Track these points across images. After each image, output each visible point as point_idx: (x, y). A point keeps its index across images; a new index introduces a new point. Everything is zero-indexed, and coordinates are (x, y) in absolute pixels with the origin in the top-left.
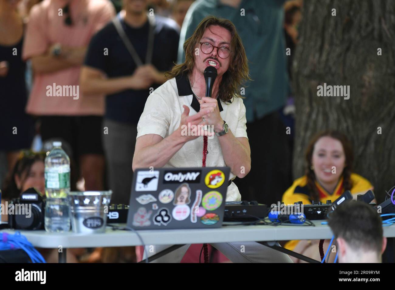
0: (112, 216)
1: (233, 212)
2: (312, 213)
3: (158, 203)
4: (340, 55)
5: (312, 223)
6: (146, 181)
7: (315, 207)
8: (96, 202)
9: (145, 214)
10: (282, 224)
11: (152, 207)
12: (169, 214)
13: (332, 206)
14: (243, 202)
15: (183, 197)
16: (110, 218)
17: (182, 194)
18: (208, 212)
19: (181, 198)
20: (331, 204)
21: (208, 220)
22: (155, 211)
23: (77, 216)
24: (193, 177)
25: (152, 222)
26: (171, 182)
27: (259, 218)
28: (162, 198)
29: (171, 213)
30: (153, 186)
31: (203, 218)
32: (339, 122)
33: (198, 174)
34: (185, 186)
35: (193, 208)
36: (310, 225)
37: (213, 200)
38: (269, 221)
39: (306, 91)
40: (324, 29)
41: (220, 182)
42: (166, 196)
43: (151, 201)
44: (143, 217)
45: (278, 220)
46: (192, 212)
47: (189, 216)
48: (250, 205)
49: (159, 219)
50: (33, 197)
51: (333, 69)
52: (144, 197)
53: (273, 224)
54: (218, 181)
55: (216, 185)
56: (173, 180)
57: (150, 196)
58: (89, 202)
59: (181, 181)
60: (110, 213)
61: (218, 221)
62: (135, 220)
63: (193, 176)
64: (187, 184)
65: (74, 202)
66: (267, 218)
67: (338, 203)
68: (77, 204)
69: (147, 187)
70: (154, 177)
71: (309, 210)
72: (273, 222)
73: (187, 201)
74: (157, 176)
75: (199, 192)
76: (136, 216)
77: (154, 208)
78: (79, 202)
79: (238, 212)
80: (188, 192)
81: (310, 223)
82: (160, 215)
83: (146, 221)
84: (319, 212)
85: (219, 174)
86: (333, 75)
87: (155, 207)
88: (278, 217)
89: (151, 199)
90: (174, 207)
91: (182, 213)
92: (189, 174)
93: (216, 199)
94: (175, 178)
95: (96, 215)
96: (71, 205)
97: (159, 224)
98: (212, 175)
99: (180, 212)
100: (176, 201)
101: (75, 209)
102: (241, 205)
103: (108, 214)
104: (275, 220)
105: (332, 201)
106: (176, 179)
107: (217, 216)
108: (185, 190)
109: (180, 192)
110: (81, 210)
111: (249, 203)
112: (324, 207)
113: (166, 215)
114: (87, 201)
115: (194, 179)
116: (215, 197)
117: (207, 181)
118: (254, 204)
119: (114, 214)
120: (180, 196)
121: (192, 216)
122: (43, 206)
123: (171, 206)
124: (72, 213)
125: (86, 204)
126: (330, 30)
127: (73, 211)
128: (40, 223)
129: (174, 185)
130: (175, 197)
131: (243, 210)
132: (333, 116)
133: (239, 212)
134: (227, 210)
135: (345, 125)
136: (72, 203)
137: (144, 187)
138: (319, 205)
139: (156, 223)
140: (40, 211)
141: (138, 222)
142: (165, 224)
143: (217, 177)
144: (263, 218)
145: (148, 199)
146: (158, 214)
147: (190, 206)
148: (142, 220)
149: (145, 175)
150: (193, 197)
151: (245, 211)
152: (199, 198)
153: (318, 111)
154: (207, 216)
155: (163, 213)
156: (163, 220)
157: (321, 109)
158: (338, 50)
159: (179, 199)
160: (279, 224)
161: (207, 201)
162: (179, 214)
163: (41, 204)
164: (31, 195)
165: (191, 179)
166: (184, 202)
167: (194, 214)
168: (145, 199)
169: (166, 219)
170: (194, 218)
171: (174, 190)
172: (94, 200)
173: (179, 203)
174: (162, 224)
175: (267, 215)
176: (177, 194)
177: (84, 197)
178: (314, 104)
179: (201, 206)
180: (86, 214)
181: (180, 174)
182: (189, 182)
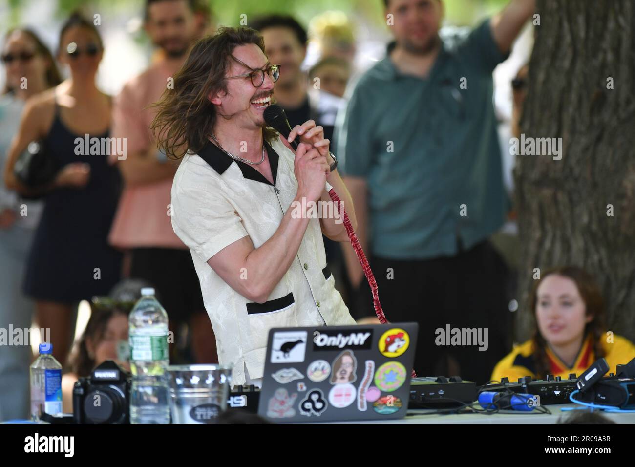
0: (235, 403)
1: (423, 394)
2: (546, 394)
3: (306, 380)
4: (586, 149)
5: (546, 410)
6: (287, 347)
7: (551, 385)
8: (210, 380)
9: (286, 398)
10: (500, 411)
11: (296, 387)
12: (323, 398)
13: (577, 382)
14: (438, 378)
15: (345, 371)
16: (232, 405)
17: (343, 367)
18: (384, 394)
19: (341, 373)
20: (576, 380)
21: (384, 406)
22: (302, 394)
23: (180, 403)
24: (360, 341)
25: (298, 412)
26: (326, 348)
27: (463, 403)
28: (312, 373)
29: (327, 396)
30: (298, 354)
31: (377, 403)
32: (586, 253)
33: (367, 335)
34: (349, 354)
35: (361, 387)
36: (544, 413)
37: (391, 376)
38: (479, 408)
39: (534, 206)
40: (561, 109)
41: (403, 347)
42: (319, 370)
43: (295, 378)
44: (282, 403)
45: (493, 406)
46: (359, 394)
47: (356, 401)
48: (449, 383)
49: (308, 405)
50: (112, 375)
51: (577, 171)
52: (285, 372)
53: (485, 411)
54: (398, 346)
55: (396, 352)
56: (329, 344)
57: (294, 371)
58: (199, 382)
59: (342, 346)
60: (232, 398)
61: (400, 408)
62: (270, 408)
63: (359, 339)
64: (351, 352)
65: (175, 382)
66: (477, 402)
67: (587, 378)
68: (180, 385)
69: (289, 356)
70: (300, 342)
71: (542, 390)
72: (485, 408)
73: (351, 378)
74: (304, 340)
75: (370, 364)
76: (271, 401)
77: (299, 390)
78: (184, 382)
79: (431, 394)
80: (353, 364)
81: (544, 410)
82: (310, 400)
83: (288, 410)
84: (557, 393)
85: (400, 336)
86: (576, 180)
87: (302, 388)
88: (494, 400)
89: (295, 375)
90: (332, 386)
91: (343, 398)
92: (353, 336)
93: (397, 374)
94: (332, 342)
95: (210, 401)
96: (171, 386)
97: (308, 414)
98: (389, 337)
99: (340, 395)
100: (335, 378)
101: (177, 393)
102: (436, 383)
103: (229, 399)
104: (489, 405)
105: (578, 375)
106: (333, 344)
107: (398, 400)
108: (348, 360)
109: (340, 363)
110: (186, 393)
111: (448, 379)
112: (565, 384)
113: (319, 400)
114: (195, 380)
115: (362, 343)
116: (395, 370)
117: (382, 346)
118: (455, 381)
119: (238, 400)
120: (341, 370)
121: (359, 400)
122: (127, 389)
123: (327, 385)
124: (173, 399)
125: (194, 384)
126: (571, 110)
127: (173, 396)
128: (124, 415)
129: (330, 353)
130: (333, 371)
131: (439, 390)
132: (578, 243)
133: (433, 394)
134: (415, 392)
135: (595, 258)
136: (173, 383)
137: (284, 356)
138: (557, 380)
139: (303, 413)
140: (123, 396)
141: (276, 411)
142: (318, 414)
143: (397, 340)
144: (469, 403)
145: (291, 375)
146: (307, 398)
147: (356, 385)
148: (282, 408)
149: (286, 338)
150: (360, 371)
151: (441, 392)
152: (370, 372)
153: (554, 237)
154: (383, 401)
155: (315, 397)
156: (314, 408)
157: (559, 233)
158: (584, 141)
159: (338, 375)
160: (496, 411)
161: (383, 376)
162: (338, 397)
163: (124, 386)
164: (108, 371)
165: (356, 343)
166: (346, 380)
167: (362, 397)
168: (285, 375)
169: (319, 405)
170: (362, 403)
171: (330, 362)
172: (207, 378)
173: (338, 381)
174: (312, 413)
175: (477, 398)
176: (336, 366)
177: (191, 374)
178: (548, 226)
179: (373, 384)
180: (193, 400)
181: (340, 336)
182: (353, 347)
